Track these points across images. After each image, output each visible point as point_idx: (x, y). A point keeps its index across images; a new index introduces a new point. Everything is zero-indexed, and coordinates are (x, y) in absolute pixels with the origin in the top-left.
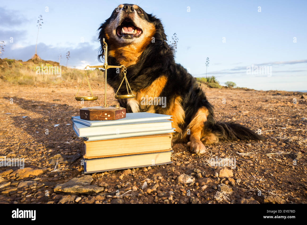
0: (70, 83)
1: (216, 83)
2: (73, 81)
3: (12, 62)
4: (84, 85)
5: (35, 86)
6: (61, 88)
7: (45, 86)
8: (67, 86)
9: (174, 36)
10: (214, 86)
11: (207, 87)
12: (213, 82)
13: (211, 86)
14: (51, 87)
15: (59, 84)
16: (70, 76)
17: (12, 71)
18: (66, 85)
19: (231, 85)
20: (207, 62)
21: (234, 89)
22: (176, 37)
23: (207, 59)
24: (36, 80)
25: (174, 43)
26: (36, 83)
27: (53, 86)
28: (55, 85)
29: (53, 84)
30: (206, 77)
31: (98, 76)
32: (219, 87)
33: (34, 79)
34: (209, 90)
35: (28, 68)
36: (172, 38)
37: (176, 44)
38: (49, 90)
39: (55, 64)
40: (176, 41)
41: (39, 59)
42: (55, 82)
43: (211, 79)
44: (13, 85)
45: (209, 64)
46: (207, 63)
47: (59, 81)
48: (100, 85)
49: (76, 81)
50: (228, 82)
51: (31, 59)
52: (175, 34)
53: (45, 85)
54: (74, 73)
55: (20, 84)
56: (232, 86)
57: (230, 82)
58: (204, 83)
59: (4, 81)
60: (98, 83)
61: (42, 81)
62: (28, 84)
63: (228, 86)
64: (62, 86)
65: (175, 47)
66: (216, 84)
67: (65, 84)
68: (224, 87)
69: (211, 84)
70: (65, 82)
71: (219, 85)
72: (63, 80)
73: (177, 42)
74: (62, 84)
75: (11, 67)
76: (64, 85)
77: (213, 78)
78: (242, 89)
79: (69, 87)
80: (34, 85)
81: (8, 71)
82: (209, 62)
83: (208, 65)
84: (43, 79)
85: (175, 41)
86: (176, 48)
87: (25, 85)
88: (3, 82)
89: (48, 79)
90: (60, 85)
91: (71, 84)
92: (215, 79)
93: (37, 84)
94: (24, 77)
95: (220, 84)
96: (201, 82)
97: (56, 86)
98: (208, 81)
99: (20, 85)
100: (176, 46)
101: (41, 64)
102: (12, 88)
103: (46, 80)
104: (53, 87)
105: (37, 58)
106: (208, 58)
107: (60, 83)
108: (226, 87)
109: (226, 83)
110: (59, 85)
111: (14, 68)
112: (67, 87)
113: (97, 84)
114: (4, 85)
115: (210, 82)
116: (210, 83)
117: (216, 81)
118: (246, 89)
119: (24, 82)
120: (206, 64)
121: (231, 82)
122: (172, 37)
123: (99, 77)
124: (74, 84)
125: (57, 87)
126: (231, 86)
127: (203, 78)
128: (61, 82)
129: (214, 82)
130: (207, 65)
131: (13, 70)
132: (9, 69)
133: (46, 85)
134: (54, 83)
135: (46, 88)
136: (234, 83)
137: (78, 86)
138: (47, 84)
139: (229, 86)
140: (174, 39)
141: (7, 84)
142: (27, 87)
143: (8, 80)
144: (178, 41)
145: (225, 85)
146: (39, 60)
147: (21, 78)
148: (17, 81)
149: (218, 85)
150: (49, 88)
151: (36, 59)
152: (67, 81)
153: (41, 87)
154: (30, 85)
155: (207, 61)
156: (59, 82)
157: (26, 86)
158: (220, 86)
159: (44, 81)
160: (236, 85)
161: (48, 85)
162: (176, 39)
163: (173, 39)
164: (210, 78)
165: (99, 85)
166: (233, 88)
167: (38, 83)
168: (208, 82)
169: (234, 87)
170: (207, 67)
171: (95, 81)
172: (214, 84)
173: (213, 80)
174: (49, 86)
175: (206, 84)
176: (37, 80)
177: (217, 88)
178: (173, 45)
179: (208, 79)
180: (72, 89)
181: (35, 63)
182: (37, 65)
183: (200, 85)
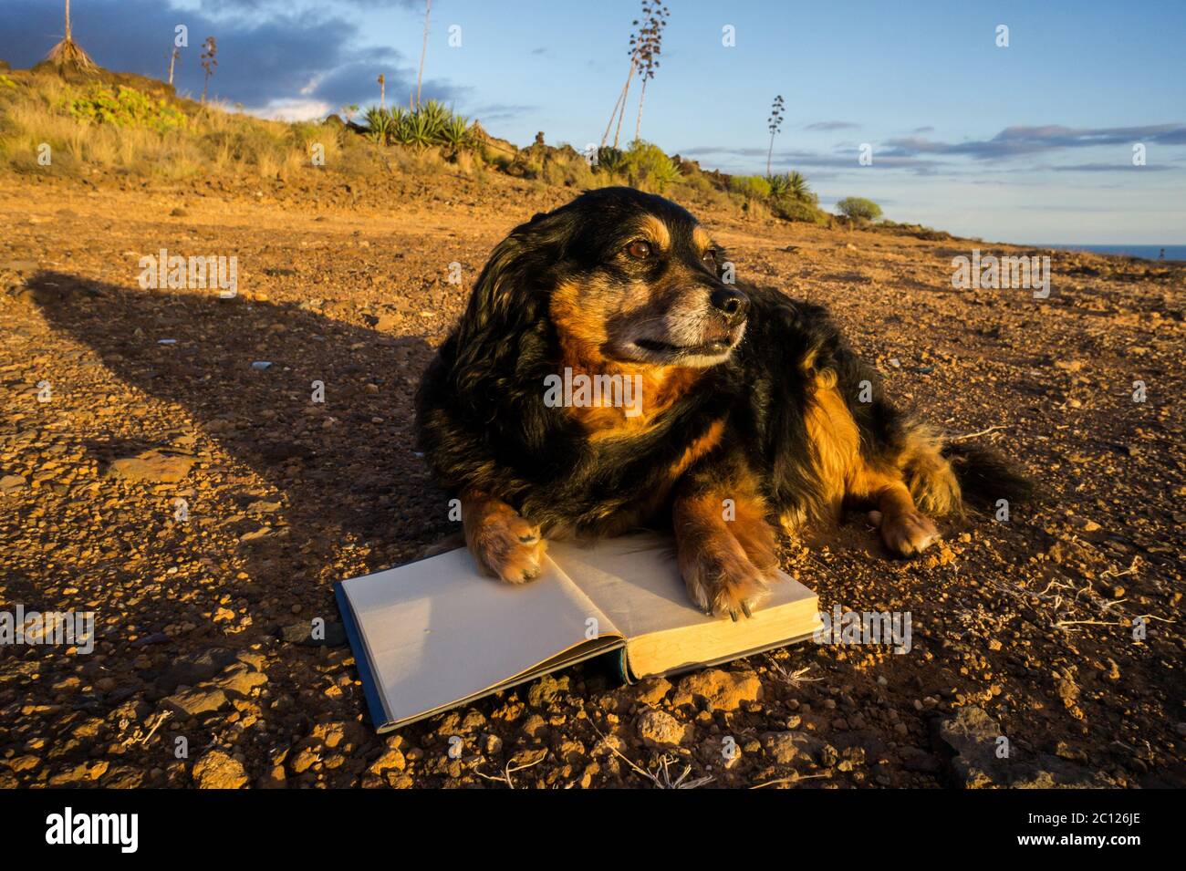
0: (230, 175)
1: (804, 201)
2: (241, 167)
4: (290, 186)
5: (85, 182)
7: (130, 185)
8: (222, 189)
10: (797, 215)
11: (771, 218)
12: (795, 196)
13: (788, 212)
14: (156, 192)
15: (188, 180)
16: (230, 148)
18: (217, 186)
19: (865, 208)
20: (775, 113)
21: (875, 229)
24: (85, 159)
25: (650, 26)
26: (88, 172)
27: (165, 188)
28: (172, 183)
29: (160, 176)
30: (766, 175)
31: (340, 153)
32: (818, 220)
33: (78, 153)
34: (781, 228)
35: (45, 100)
36: (645, 6)
37: (658, 34)
39: (157, 93)
40: (657, 18)
42: (168, 169)
43: (788, 186)
45: (783, 122)
46: (774, 117)
47: (185, 168)
48: (354, 191)
49: (252, 167)
50: (850, 200)
53: (128, 178)
54: (242, 132)
55: (21, 170)
56: (868, 216)
57: (860, 200)
58: (760, 199)
60: (343, 182)
61: (114, 161)
62: (53, 172)
63: (848, 216)
64: (202, 191)
65: (654, 44)
66: (806, 205)
67: (214, 181)
68: (836, 217)
69: (788, 204)
70: (208, 171)
71: (815, 208)
72: (202, 164)
73: (660, 26)
74: (197, 180)
76: (208, 183)
77: (796, 180)
78: (903, 230)
79: (229, 195)
80: (80, 180)
82: (781, 114)
83: (779, 126)
84: (114, 156)
85: (653, 21)
86: (657, 50)
87: (42, 177)
89: (136, 153)
90: (193, 185)
91: (237, 183)
92: (803, 186)
93: (91, 174)
94: (33, 142)
95: (819, 207)
96: (748, 196)
97: (176, 188)
98: (774, 190)
99: (19, 176)
100: (655, 41)
103: (128, 158)
104: (164, 193)
105: (76, 57)
106: (780, 98)
107: (192, 175)
108: (842, 220)
109: (841, 204)
110: (186, 183)
112: (221, 193)
113: (342, 186)
115: (783, 196)
116: (783, 202)
117: (805, 193)
118: (918, 230)
119: (36, 161)
120: (772, 123)
121: (862, 202)
123: (344, 157)
124: (248, 181)
126: (860, 215)
127: (757, 178)
128: (192, 169)
129: (799, 195)
130: (774, 127)
133: (131, 181)
134: (166, 175)
135: (132, 193)
136: (871, 206)
137: (268, 189)
138: (134, 176)
139: (856, 214)
140: (649, 11)
142: (53, 188)
144: (666, 19)
145: (837, 212)
146: (87, 70)
147: (21, 145)
148: (3, 157)
149: (812, 209)
150: (150, 194)
151: (73, 63)
152: (217, 168)
153: (112, 187)
154: (65, 178)
155: (775, 109)
156: (186, 173)
157: (51, 184)
158: (820, 213)
159: (121, 162)
160: (880, 213)
161: (143, 180)
162: (659, 13)
163: (645, 10)
164: (784, 179)
165: (349, 189)
166: (869, 222)
167: (95, 171)
168: (773, 197)
169: (875, 221)
170: (773, 132)
171: (330, 173)
172: (798, 206)
173: (792, 188)
174: (144, 185)
175: (766, 202)
176: (91, 158)
177: (811, 221)
178: (645, 36)
179: (774, 182)
180: (245, 205)
181: (67, 81)
182: (80, 90)
183: (745, 208)
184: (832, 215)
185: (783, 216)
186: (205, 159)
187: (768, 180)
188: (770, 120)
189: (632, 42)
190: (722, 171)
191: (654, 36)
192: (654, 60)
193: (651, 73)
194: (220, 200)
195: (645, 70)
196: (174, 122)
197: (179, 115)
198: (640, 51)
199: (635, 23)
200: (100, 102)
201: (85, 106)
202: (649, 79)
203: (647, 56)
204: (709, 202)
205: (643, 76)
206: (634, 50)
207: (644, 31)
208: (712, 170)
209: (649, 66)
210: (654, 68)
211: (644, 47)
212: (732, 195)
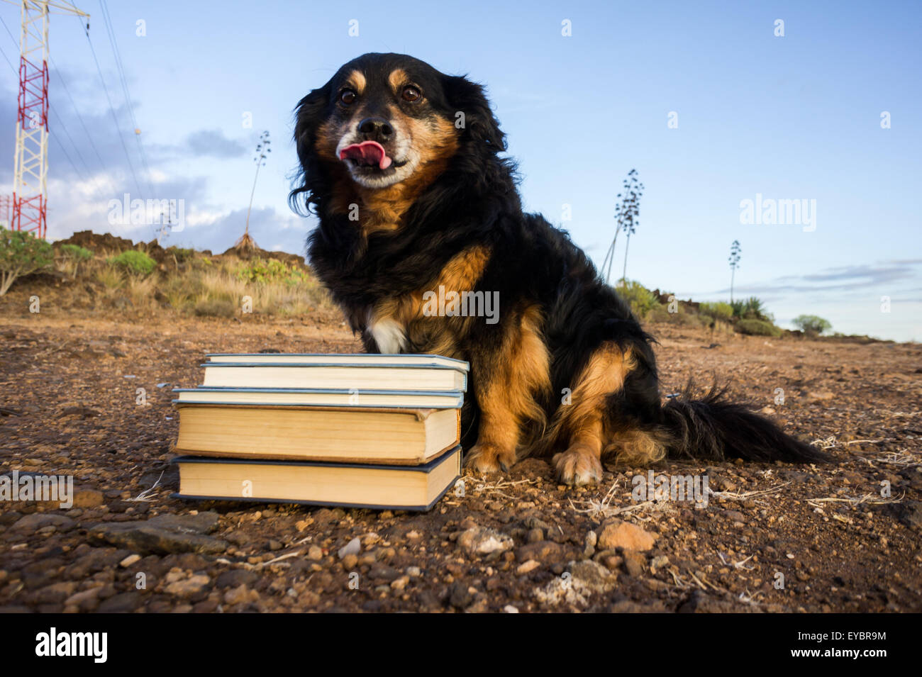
0: (327, 312)
1: (763, 319)
3: (187, 256)
5: (235, 320)
6: (303, 327)
7: (263, 320)
8: (320, 322)
9: (629, 179)
10: (756, 330)
11: (732, 333)
12: (755, 316)
13: (748, 328)
14: (276, 324)
15: (299, 316)
17: (184, 278)
18: (317, 320)
19: (814, 325)
20: (734, 254)
21: (825, 340)
22: (636, 180)
23: (735, 245)
24: (239, 305)
25: (631, 197)
26: (239, 313)
27: (284, 322)
28: (290, 318)
29: (282, 315)
30: (729, 302)
32: (774, 333)
33: (236, 301)
34: (740, 340)
35: (224, 272)
36: (625, 184)
37: (636, 202)
38: (270, 331)
39: (293, 262)
40: (635, 191)
41: (254, 246)
42: (288, 309)
43: (748, 308)
44: (181, 317)
45: (741, 260)
46: (733, 257)
47: (299, 308)
50: (803, 317)
51: (234, 248)
52: (634, 173)
53: (262, 317)
55: (200, 314)
56: (819, 329)
57: (811, 317)
58: (724, 319)
59: (164, 307)
61: (256, 306)
62: (219, 314)
63: (802, 331)
64: (306, 322)
65: (633, 209)
66: (763, 323)
67: (316, 316)
68: (791, 332)
69: (749, 323)
70: (314, 310)
71: (772, 324)
72: (312, 305)
73: (638, 196)
74: (306, 317)
75: (183, 270)
76: (312, 318)
77: (754, 305)
78: (851, 339)
79: (323, 325)
80: (232, 318)
81: (174, 280)
82: (738, 254)
83: (738, 263)
84: (257, 303)
85: (632, 193)
86: (637, 213)
87: (211, 318)
88: (160, 308)
89: (270, 300)
91: (331, 317)
92: (760, 308)
93: (241, 315)
94: (211, 295)
95: (775, 324)
96: (713, 316)
97: (291, 321)
98: (737, 312)
100: (635, 207)
101: (256, 262)
102: (178, 324)
103: (265, 304)
104: (281, 325)
105: (249, 244)
106: (737, 243)
107: (303, 313)
108: (797, 334)
109: (796, 321)
110: (298, 318)
111: (189, 272)
112: (318, 325)
114: (162, 316)
115: (745, 316)
116: (744, 321)
117: (763, 314)
118: (866, 339)
119: (210, 307)
120: (732, 261)
121: (815, 318)
122: (625, 181)
124: (338, 316)
125: (292, 324)
126: (813, 329)
127: (722, 304)
128: (305, 309)
129: (758, 315)
130: (734, 264)
131: (186, 277)
132: (179, 275)
133: (264, 318)
134: (286, 314)
135: (263, 325)
136: (822, 321)
138: (266, 315)
139: (811, 331)
140: (629, 187)
141: (169, 314)
142: (216, 323)
143: (172, 304)
144: (641, 191)
145: (793, 328)
146: (254, 251)
147: (204, 298)
148: (192, 306)
149: (769, 326)
150: (272, 325)
151: (246, 247)
152: (320, 308)
153: (251, 322)
154: (224, 318)
155: (734, 251)
156: (299, 311)
157: (215, 321)
158: (776, 329)
159: (260, 306)
160: (829, 326)
161: (271, 317)
162: (636, 187)
163: (626, 186)
164: (744, 304)
166: (820, 335)
168: (736, 318)
169: (826, 333)
170: (734, 269)
172: (756, 324)
173: (752, 310)
174: (271, 320)
175: (730, 322)
176: (243, 304)
177: (767, 334)
178: (627, 204)
179: (737, 308)
180: (331, 331)
181: (242, 258)
182: (248, 263)
183: (712, 326)
184: (788, 331)
185: (745, 332)
186: (314, 302)
187: (732, 305)
188: (730, 259)
189: (618, 209)
190: (694, 300)
191: (633, 204)
192: (634, 221)
193: (633, 230)
194: (315, 328)
195: (628, 228)
196: (299, 280)
197: (303, 275)
198: (625, 215)
199: (619, 195)
200: (257, 269)
201: (248, 272)
202: (632, 234)
203: (630, 218)
204: (683, 322)
205: (627, 232)
206: (619, 214)
207: (626, 201)
208: (687, 299)
209: (631, 225)
210: (635, 226)
211: (627, 213)
212: (701, 316)
